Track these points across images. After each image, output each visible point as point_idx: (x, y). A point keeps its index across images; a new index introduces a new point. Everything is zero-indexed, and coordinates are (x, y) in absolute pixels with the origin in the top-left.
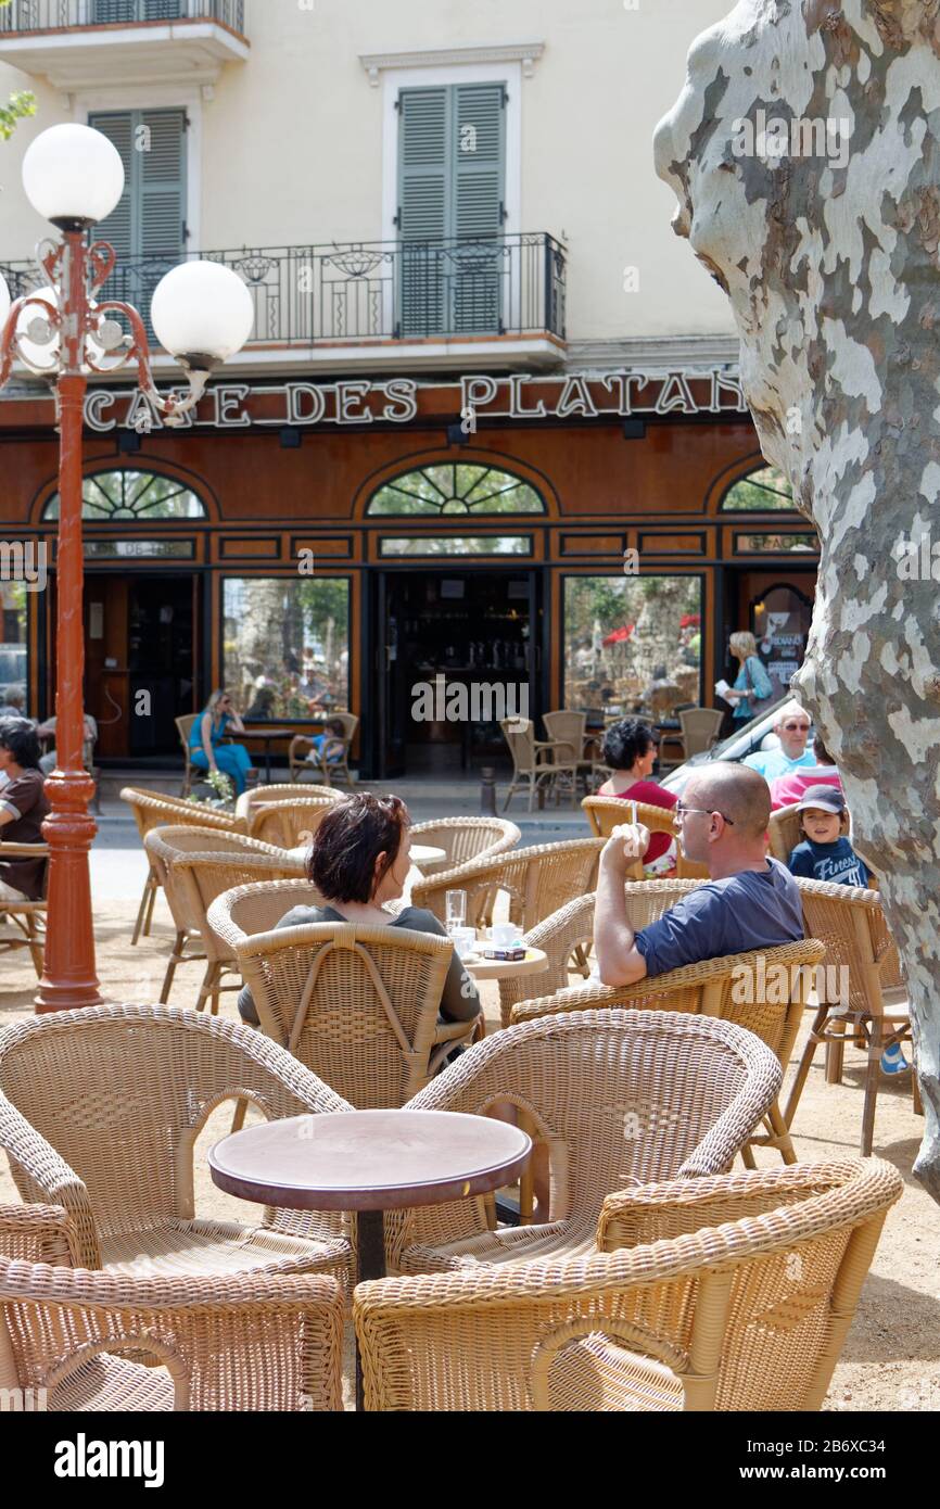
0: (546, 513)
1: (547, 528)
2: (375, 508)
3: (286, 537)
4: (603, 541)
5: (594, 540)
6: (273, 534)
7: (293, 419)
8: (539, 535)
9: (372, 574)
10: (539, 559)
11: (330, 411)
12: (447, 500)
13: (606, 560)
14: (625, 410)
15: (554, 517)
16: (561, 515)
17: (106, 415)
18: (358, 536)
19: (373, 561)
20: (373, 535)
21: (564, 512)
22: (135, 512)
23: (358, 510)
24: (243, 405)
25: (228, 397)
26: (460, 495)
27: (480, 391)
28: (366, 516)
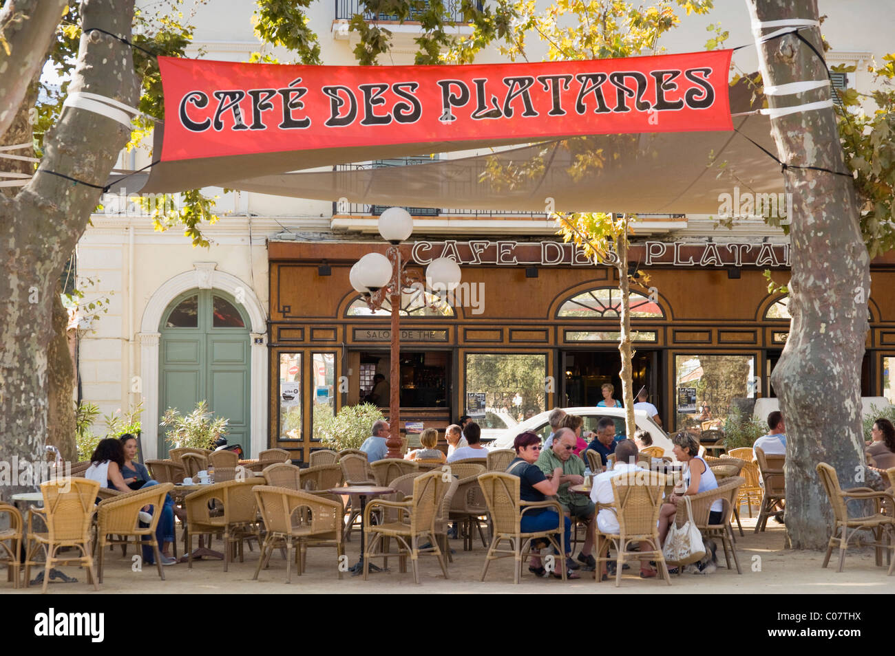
0: (665, 318)
1: (665, 326)
2: (563, 313)
3: (507, 330)
4: (698, 334)
5: (692, 334)
6: (498, 327)
7: (545, 262)
8: (661, 330)
9: (560, 352)
10: (660, 344)
11: (568, 258)
12: (606, 309)
13: (699, 345)
14: (739, 264)
15: (669, 320)
16: (674, 320)
18: (551, 329)
19: (561, 343)
20: (561, 329)
21: (675, 317)
22: (408, 312)
23: (552, 314)
24: (514, 253)
25: (505, 248)
26: (613, 306)
27: (656, 250)
28: (556, 317)
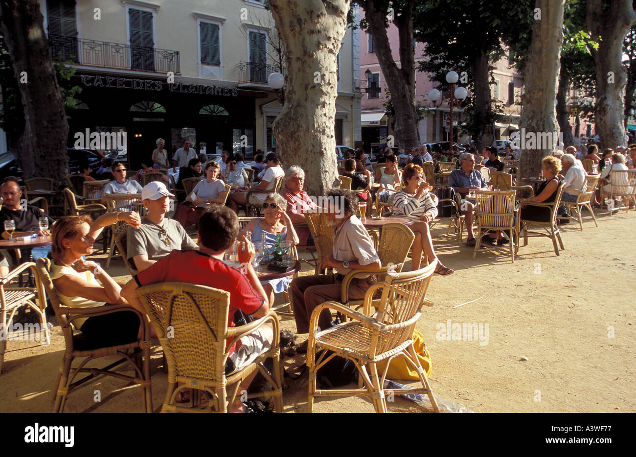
11: (144, 87)
17: (88, 82)
